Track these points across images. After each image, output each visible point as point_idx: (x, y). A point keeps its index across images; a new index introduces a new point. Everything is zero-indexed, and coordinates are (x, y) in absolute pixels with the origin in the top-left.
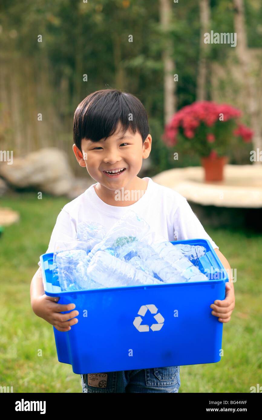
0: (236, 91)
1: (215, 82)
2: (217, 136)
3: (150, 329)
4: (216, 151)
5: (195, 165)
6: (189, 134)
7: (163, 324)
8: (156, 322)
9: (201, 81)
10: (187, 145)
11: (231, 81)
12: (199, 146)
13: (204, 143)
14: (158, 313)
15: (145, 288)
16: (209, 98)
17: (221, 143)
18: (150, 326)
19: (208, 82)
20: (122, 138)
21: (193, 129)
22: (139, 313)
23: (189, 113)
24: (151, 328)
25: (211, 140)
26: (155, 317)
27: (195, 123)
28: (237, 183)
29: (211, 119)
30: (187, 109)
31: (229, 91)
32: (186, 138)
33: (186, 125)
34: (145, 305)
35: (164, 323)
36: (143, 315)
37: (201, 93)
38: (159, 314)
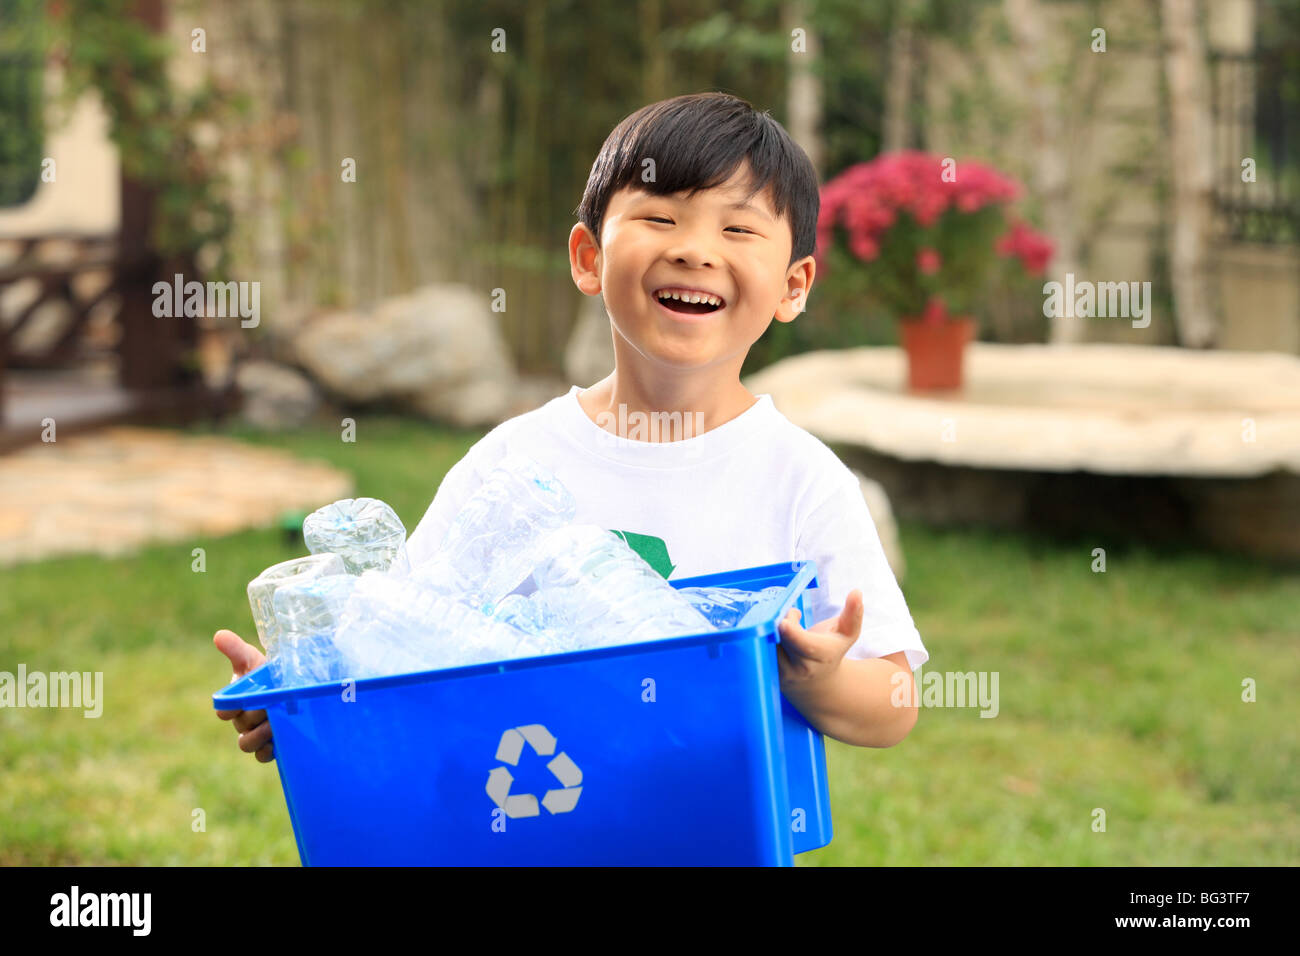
0: (1001, 127)
1: (938, 97)
2: (946, 256)
3: (542, 809)
4: (945, 300)
5: (876, 341)
6: (865, 248)
7: (580, 790)
8: (557, 785)
9: (898, 95)
10: (858, 281)
11: (988, 98)
12: (891, 285)
13: (907, 274)
14: (557, 752)
15: (501, 669)
16: (918, 142)
17: (960, 276)
18: (540, 798)
19: (918, 97)
20: (739, 206)
21: (875, 232)
22: (500, 756)
23: (864, 187)
24: (545, 803)
25: (930, 267)
26: (552, 766)
27: (883, 216)
28: (1001, 395)
29: (931, 205)
30: (860, 175)
31: (980, 124)
32: (856, 261)
33: (854, 220)
34: (513, 726)
35: (584, 784)
36: (514, 761)
37: (897, 128)
38: (563, 756)
